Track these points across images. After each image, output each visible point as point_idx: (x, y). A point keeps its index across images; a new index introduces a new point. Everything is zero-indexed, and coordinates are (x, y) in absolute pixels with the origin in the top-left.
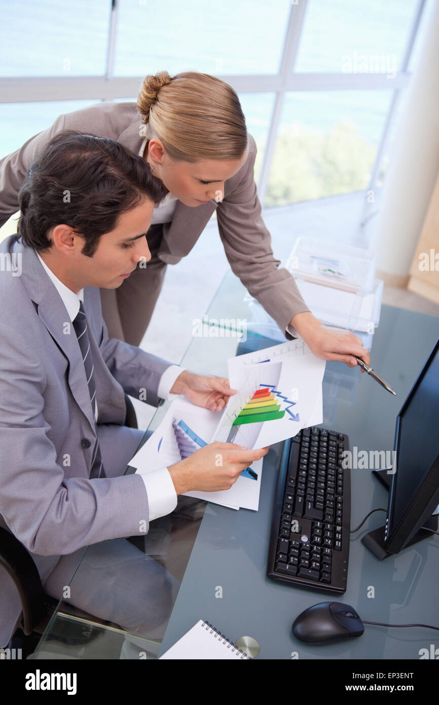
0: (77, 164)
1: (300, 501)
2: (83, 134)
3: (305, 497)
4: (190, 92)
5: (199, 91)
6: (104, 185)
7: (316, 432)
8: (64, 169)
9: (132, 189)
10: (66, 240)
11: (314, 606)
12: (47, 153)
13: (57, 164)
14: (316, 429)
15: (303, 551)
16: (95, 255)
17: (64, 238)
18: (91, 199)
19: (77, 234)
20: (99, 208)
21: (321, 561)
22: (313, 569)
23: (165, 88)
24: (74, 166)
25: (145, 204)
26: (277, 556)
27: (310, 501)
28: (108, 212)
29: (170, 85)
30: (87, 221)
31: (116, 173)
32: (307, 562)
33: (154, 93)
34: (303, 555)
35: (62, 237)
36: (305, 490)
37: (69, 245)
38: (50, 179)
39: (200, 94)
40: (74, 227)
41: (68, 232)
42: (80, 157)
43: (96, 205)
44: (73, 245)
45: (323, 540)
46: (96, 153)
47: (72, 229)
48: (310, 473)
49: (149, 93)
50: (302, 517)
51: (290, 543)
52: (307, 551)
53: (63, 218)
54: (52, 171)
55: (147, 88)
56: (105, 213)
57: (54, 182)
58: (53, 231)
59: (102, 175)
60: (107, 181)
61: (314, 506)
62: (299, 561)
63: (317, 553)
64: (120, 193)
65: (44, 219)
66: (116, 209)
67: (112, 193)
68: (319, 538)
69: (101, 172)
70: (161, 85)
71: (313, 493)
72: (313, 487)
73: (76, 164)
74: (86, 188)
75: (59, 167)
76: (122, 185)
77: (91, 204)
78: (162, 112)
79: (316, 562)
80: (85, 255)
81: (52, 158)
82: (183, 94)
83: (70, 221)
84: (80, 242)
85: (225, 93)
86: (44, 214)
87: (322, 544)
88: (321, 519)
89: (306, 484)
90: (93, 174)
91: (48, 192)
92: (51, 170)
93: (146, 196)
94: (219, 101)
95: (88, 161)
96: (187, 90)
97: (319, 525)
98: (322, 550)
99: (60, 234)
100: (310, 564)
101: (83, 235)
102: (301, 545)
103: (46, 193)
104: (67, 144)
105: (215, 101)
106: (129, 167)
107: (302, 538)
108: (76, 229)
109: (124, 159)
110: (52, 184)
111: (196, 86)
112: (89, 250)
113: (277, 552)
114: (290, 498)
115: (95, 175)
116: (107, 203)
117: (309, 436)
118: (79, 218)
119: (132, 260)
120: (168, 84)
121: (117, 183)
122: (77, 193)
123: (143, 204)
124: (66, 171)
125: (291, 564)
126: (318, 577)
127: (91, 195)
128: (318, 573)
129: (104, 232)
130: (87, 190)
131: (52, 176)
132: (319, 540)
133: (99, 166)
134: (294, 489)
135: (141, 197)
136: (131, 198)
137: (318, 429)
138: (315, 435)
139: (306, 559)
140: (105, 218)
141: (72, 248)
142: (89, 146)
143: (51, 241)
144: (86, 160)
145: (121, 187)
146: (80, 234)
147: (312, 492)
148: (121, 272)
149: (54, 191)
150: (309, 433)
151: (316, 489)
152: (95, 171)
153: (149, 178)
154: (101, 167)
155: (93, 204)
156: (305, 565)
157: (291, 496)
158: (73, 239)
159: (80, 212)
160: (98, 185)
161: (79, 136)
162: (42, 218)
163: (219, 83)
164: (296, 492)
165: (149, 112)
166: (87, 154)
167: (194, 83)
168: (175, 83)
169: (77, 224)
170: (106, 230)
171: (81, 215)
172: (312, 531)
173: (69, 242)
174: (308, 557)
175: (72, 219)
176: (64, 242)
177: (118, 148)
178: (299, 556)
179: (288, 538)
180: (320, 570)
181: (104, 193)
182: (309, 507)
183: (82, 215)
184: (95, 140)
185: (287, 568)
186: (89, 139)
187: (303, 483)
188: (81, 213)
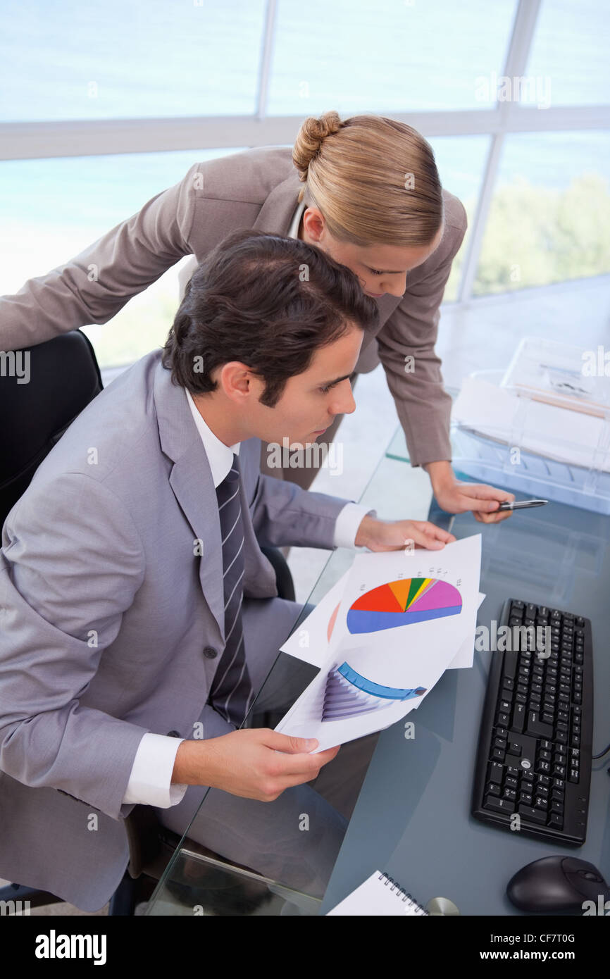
0: (259, 277)
1: (520, 710)
2: (267, 235)
3: (527, 705)
4: (363, 147)
5: (377, 148)
6: (296, 308)
7: (544, 613)
8: (240, 285)
9: (334, 314)
10: (238, 383)
11: (540, 860)
12: (217, 261)
13: (230, 277)
14: (544, 609)
15: (523, 782)
16: (278, 405)
17: (237, 379)
18: (277, 327)
19: (254, 375)
20: (288, 340)
21: (549, 797)
22: (538, 808)
23: (331, 139)
24: (254, 281)
25: (352, 335)
26: (487, 787)
27: (535, 711)
28: (300, 346)
29: (339, 135)
30: (269, 359)
31: (312, 291)
32: (529, 797)
33: (316, 144)
34: (523, 788)
35: (233, 379)
36: (528, 695)
37: (242, 390)
38: (221, 298)
39: (378, 152)
40: (250, 366)
41: (243, 372)
42: (262, 267)
43: (284, 336)
44: (247, 390)
45: (552, 767)
46: (284, 262)
47: (248, 368)
48: (535, 671)
49: (308, 143)
50: (523, 733)
51: (505, 769)
52: (530, 782)
53: (236, 354)
54: (222, 288)
55: (306, 137)
56: (296, 347)
57: (225, 304)
58: (221, 370)
59: (294, 293)
60: (299, 302)
61: (541, 718)
62: (518, 796)
63: (544, 786)
64: (318, 319)
65: (209, 354)
66: (312, 342)
67: (307, 320)
68: (547, 765)
69: (293, 289)
70: (327, 133)
71: (539, 700)
72: (540, 691)
73: (256, 279)
74: (270, 313)
75: (233, 281)
76: (321, 308)
77: (277, 334)
78: (324, 173)
79: (543, 797)
80: (264, 404)
81: (224, 270)
82: (355, 150)
83: (246, 357)
84: (257, 387)
85: (413, 151)
86: (209, 347)
87: (552, 773)
88: (550, 737)
89: (529, 686)
90: (279, 293)
91: (217, 317)
92: (222, 285)
93: (353, 324)
94: (405, 164)
95: (274, 274)
96: (360, 146)
97: (546, 746)
98: (551, 782)
99: (231, 376)
100: (534, 801)
101: (263, 376)
102: (521, 772)
103: (214, 318)
104: (245, 249)
105: (398, 163)
106: (332, 282)
107: (522, 762)
108: (252, 369)
109: (324, 270)
110: (223, 305)
111: (373, 140)
112: (270, 398)
113: (486, 781)
114: (506, 705)
115: (284, 293)
116: (299, 333)
117: (533, 618)
118: (259, 353)
119: (329, 411)
120: (336, 132)
121: (315, 305)
122: (258, 320)
123: (348, 334)
124: (244, 287)
125: (506, 799)
126: (545, 820)
127: (278, 321)
128: (545, 814)
129: (292, 374)
130: (271, 314)
131: (222, 294)
132: (546, 767)
133: (288, 281)
134: (512, 693)
135: (346, 325)
136: (332, 327)
137: (547, 609)
138: (543, 618)
139: (527, 793)
140: (298, 354)
141: (247, 394)
142: (275, 252)
143: (216, 383)
144: (271, 273)
145: (320, 311)
146: (257, 376)
147: (537, 698)
148: (315, 428)
149: (225, 316)
150: (534, 615)
151: (543, 694)
152: (283, 288)
153: (358, 299)
154: (292, 283)
155: (280, 335)
156: (527, 802)
157: (507, 702)
158: (248, 382)
159: (261, 345)
160: (287, 308)
161: (261, 237)
162: (208, 352)
163: (407, 137)
164: (514, 697)
165: (308, 168)
166: (272, 264)
167: (373, 135)
168: (344, 133)
169: (256, 363)
170: (296, 370)
171: (262, 350)
172: (538, 754)
173: (242, 386)
174: (531, 791)
175: (250, 355)
176: (236, 387)
177: (316, 256)
178: (518, 789)
179: (502, 762)
180: (548, 810)
181: (296, 319)
182: (534, 720)
183: (264, 350)
184: (282, 244)
185: (501, 804)
186: (274, 241)
187: (524, 685)
188: (262, 347)
